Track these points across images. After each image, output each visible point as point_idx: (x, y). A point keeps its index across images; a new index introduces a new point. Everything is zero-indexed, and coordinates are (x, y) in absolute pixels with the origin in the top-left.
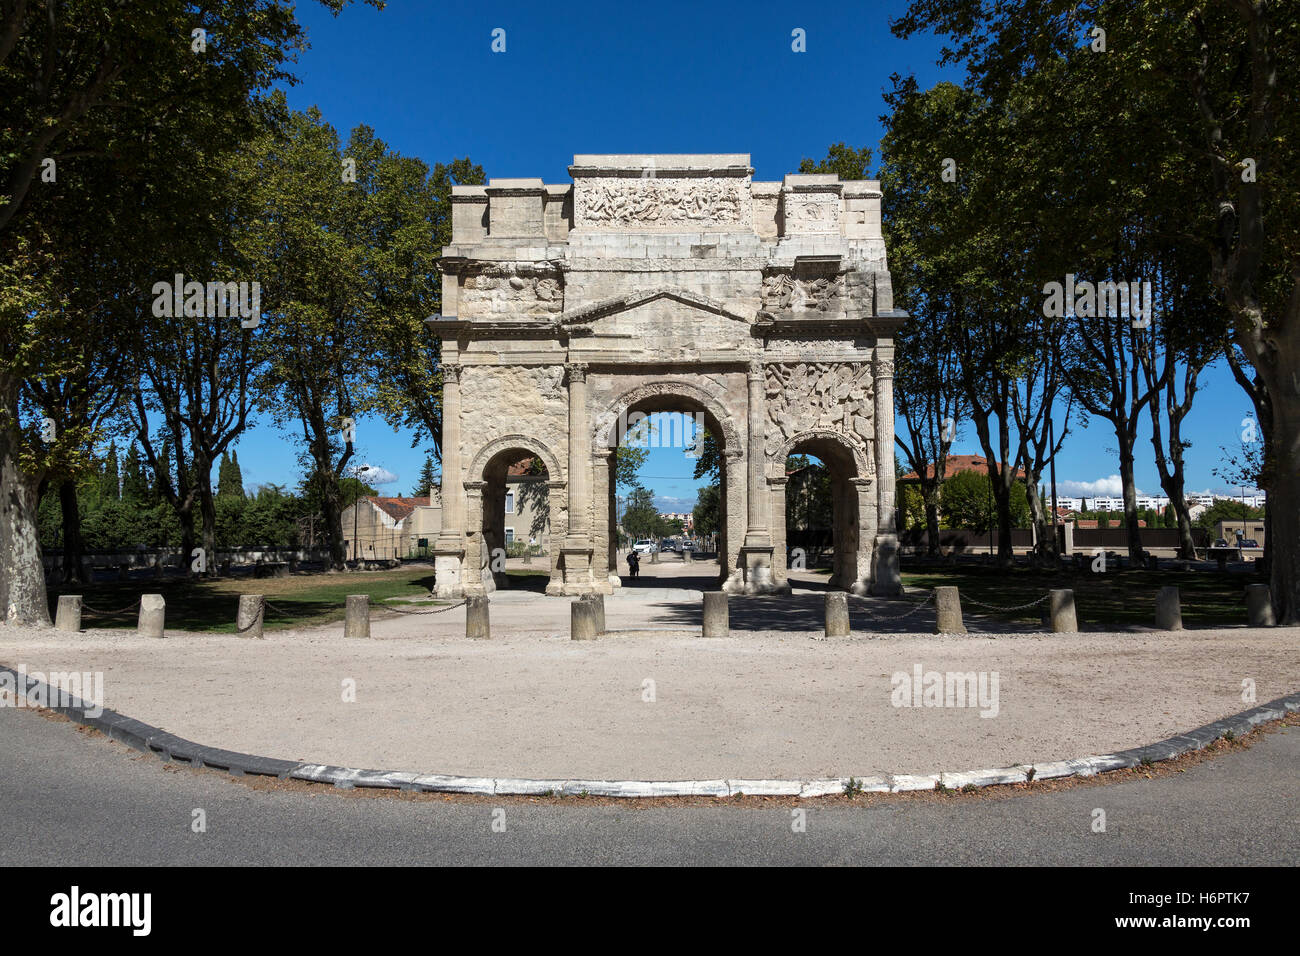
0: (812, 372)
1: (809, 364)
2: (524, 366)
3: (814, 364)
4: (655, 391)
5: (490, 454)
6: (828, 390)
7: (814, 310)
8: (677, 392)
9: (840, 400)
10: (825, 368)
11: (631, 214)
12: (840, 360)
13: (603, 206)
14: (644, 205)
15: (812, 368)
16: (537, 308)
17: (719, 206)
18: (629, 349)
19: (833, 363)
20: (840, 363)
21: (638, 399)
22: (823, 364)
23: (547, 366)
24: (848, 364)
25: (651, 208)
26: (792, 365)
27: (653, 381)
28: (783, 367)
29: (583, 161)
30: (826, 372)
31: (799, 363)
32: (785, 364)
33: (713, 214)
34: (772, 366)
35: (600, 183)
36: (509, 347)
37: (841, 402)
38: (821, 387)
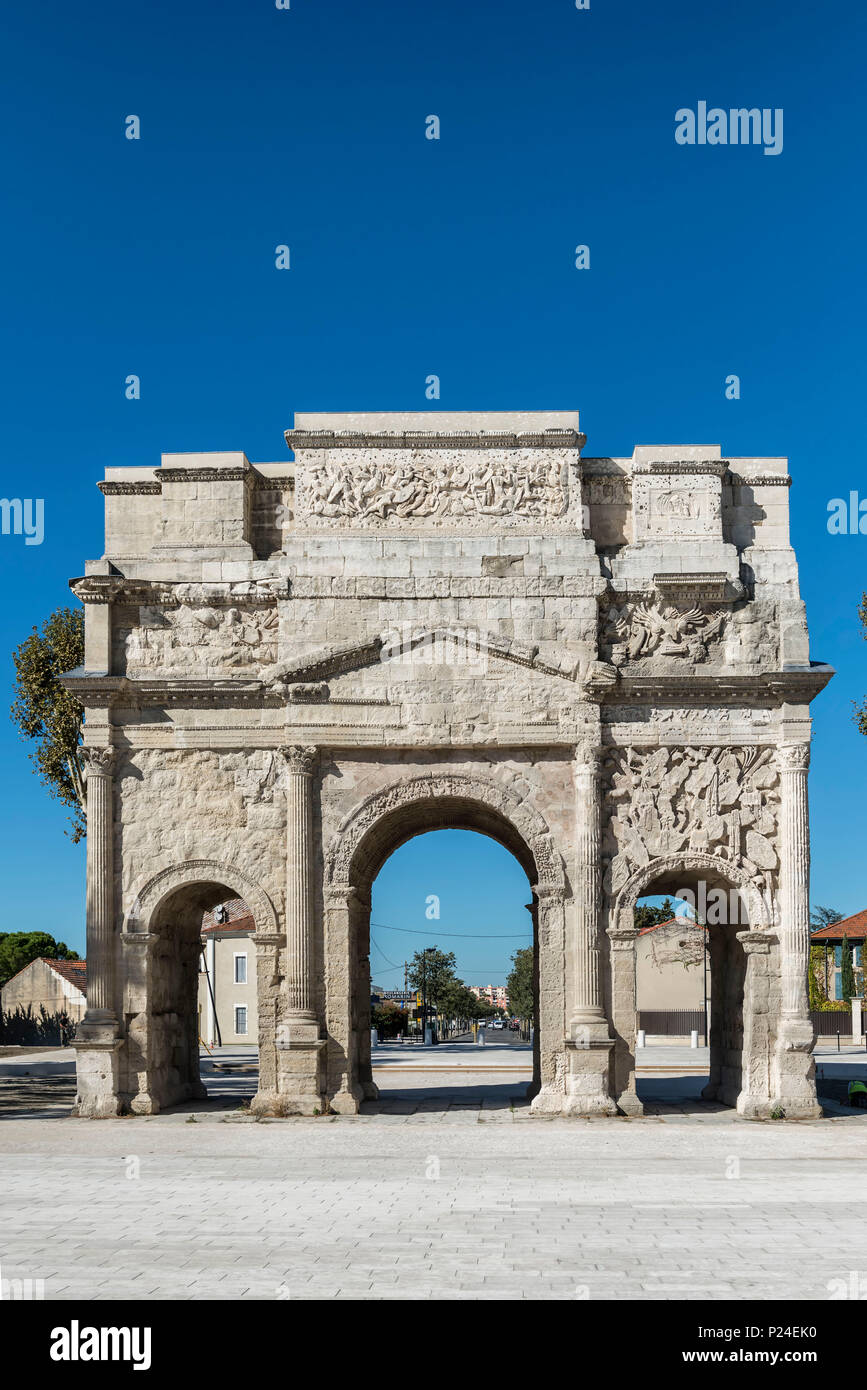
0: (678, 761)
1: (672, 749)
2: (216, 750)
3: (681, 749)
5: (161, 891)
6: (704, 790)
7: (683, 661)
8: (462, 792)
9: (724, 807)
10: (699, 755)
11: (386, 507)
12: (723, 742)
13: (341, 494)
14: (408, 491)
15: (678, 755)
16: (236, 658)
17: (527, 494)
18: (384, 723)
19: (712, 747)
20: (723, 748)
21: (399, 803)
22: (696, 748)
23: (249, 751)
24: (736, 749)
25: (418, 499)
27: (424, 774)
29: (308, 422)
30: (700, 762)
31: (657, 747)
32: (634, 749)
33: (518, 508)
34: (614, 752)
35: (338, 457)
36: (190, 720)
37: (725, 810)
38: (693, 786)
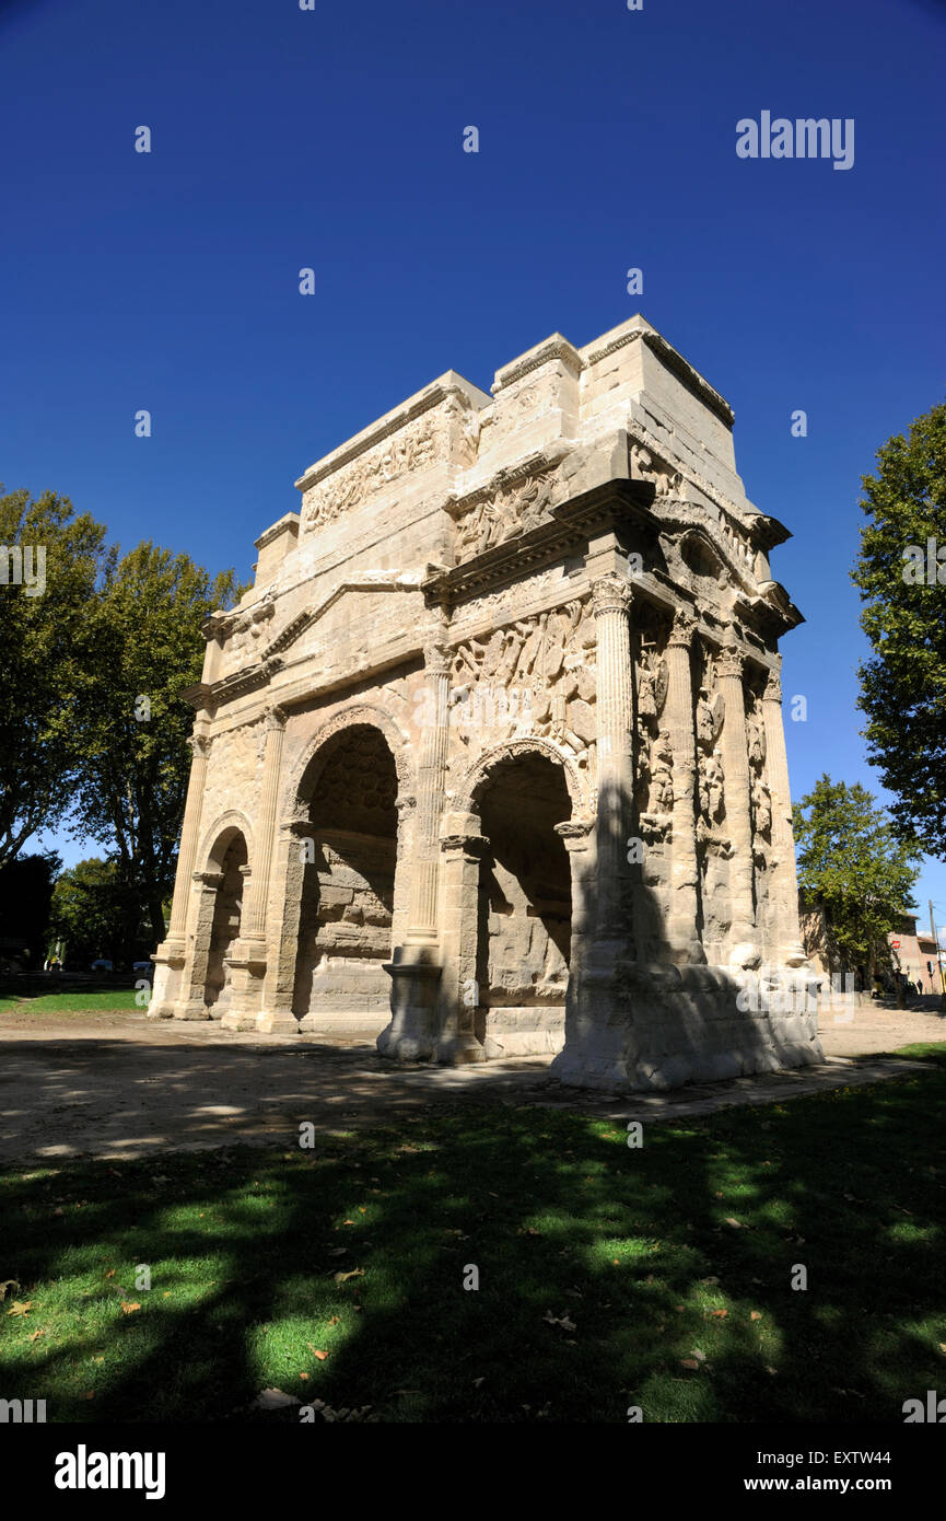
0: (511, 640)
1: (505, 629)
2: (248, 725)
3: (511, 626)
4: (342, 725)
5: (214, 837)
6: (532, 665)
9: (551, 678)
10: (526, 628)
12: (548, 606)
15: (511, 633)
18: (310, 673)
19: (538, 615)
20: (548, 612)
22: (525, 621)
24: (561, 610)
26: (484, 639)
27: (337, 711)
28: (473, 644)
30: (529, 634)
31: (493, 631)
32: (475, 639)
34: (462, 649)
37: (554, 679)
38: (523, 666)
